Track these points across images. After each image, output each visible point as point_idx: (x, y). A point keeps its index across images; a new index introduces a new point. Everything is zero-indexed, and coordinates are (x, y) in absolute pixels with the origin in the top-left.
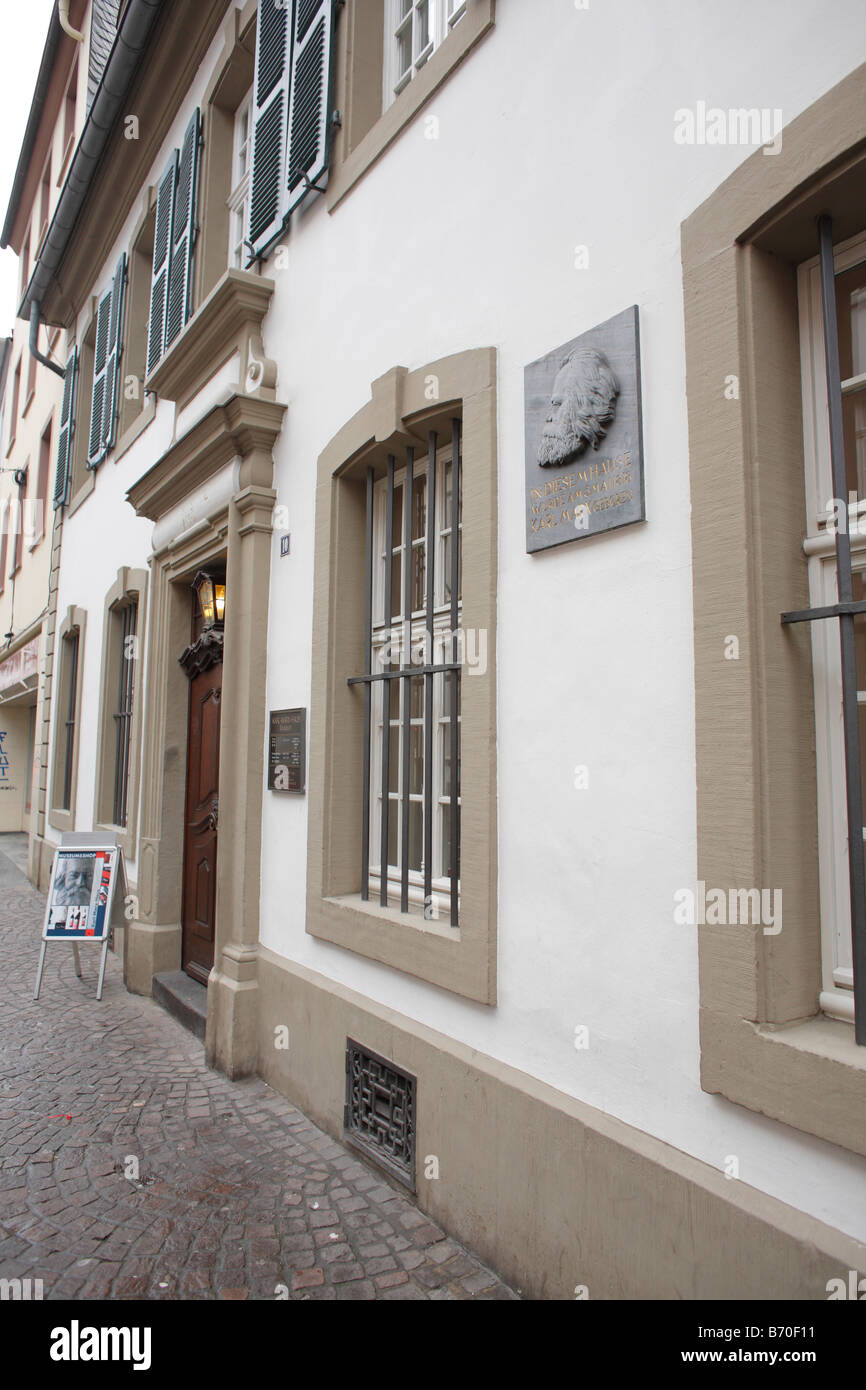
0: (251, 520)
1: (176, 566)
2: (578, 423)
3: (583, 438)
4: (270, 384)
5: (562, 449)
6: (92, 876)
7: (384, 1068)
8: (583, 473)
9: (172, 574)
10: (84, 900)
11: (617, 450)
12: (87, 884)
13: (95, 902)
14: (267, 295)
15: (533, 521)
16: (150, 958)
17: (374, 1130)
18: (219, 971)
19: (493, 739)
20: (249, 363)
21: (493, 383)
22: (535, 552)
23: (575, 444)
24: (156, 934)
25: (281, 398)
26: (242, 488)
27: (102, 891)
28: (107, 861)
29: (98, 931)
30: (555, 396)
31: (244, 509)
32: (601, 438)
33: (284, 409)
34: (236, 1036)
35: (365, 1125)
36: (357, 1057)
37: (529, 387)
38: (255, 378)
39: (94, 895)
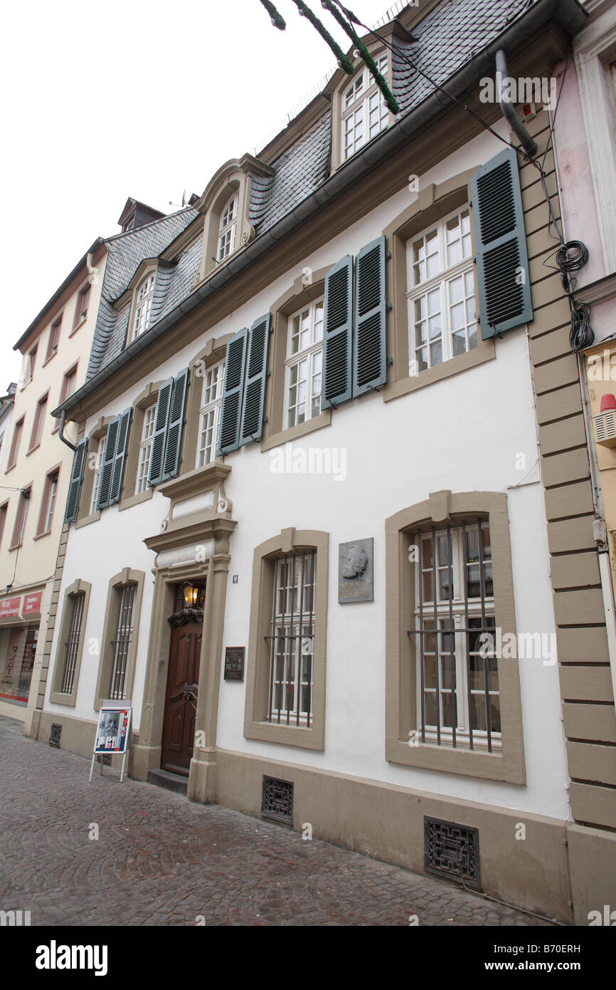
0: (220, 567)
1: (171, 577)
2: (356, 568)
3: (357, 573)
4: (229, 511)
5: (351, 574)
6: (118, 722)
7: (279, 783)
8: (356, 583)
9: (167, 580)
10: (114, 733)
11: (367, 578)
12: (116, 726)
13: (119, 735)
14: (228, 471)
15: (340, 594)
16: (147, 762)
17: (274, 809)
18: (198, 758)
19: (325, 662)
20: (219, 500)
21: (328, 545)
22: (341, 603)
23: (355, 574)
24: (151, 750)
25: (234, 518)
26: (215, 554)
27: (123, 729)
28: (126, 715)
29: (121, 749)
30: (348, 557)
31: (216, 562)
32: (362, 574)
33: (236, 523)
34: (207, 786)
35: (270, 808)
36: (267, 782)
37: (340, 551)
38: (223, 507)
39: (119, 731)
